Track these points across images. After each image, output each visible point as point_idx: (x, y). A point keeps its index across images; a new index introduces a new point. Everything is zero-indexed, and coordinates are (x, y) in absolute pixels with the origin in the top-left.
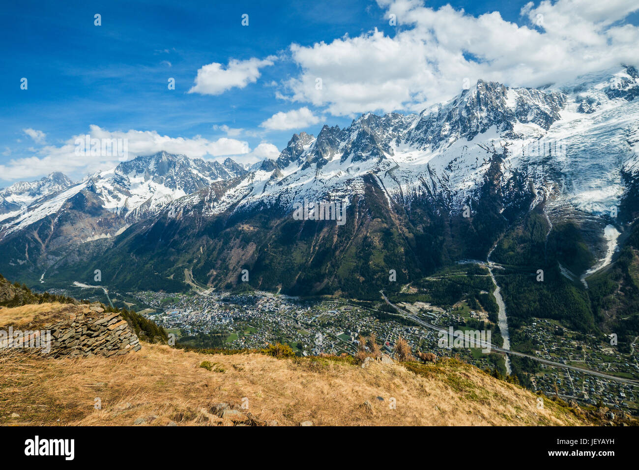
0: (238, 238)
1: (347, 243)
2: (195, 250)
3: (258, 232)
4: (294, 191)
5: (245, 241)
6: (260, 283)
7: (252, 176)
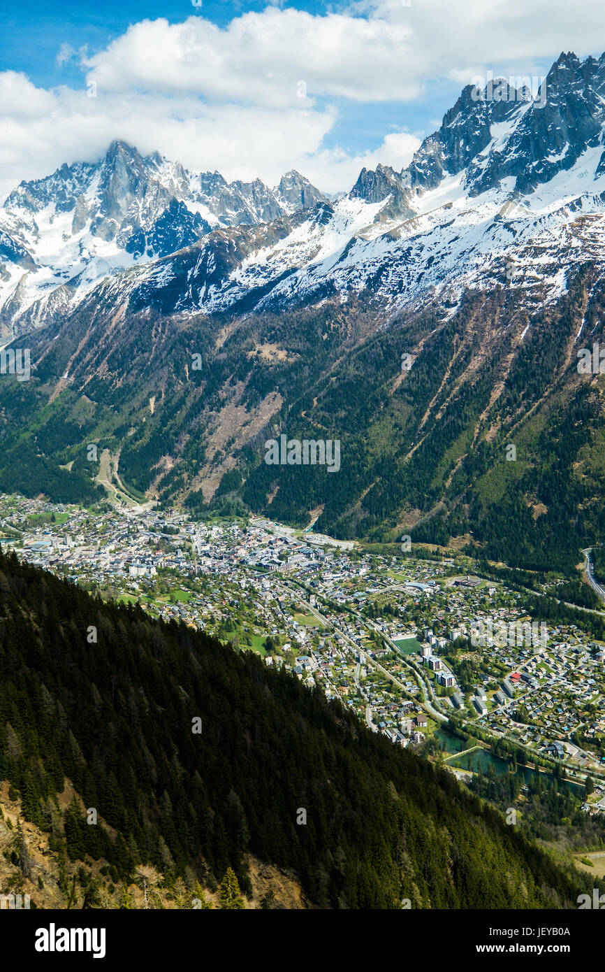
0: (242, 379)
1: (528, 407)
2: (136, 403)
3: (296, 367)
4: (425, 255)
5: (257, 388)
6: (270, 499)
7: (325, 215)
